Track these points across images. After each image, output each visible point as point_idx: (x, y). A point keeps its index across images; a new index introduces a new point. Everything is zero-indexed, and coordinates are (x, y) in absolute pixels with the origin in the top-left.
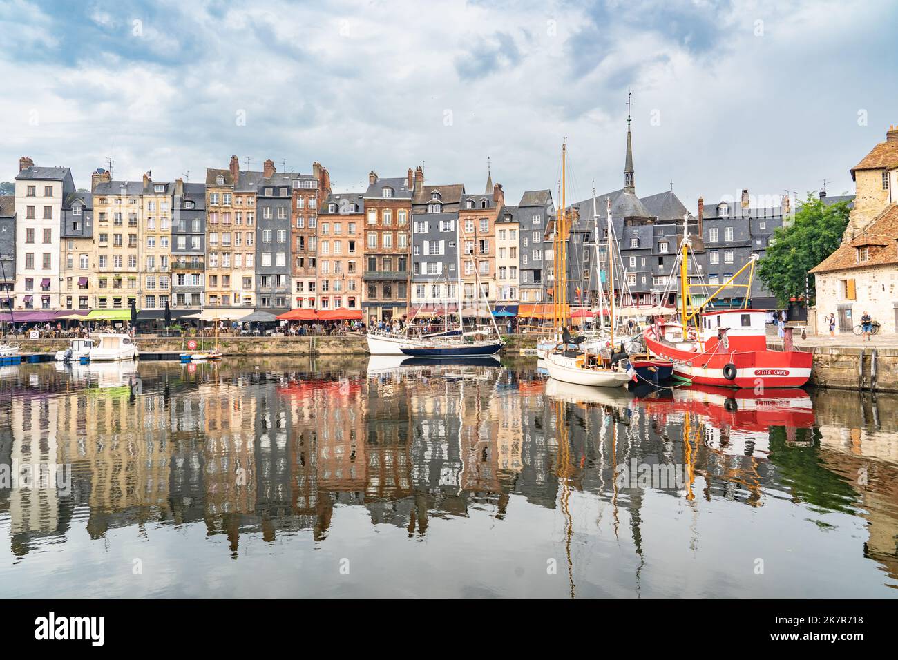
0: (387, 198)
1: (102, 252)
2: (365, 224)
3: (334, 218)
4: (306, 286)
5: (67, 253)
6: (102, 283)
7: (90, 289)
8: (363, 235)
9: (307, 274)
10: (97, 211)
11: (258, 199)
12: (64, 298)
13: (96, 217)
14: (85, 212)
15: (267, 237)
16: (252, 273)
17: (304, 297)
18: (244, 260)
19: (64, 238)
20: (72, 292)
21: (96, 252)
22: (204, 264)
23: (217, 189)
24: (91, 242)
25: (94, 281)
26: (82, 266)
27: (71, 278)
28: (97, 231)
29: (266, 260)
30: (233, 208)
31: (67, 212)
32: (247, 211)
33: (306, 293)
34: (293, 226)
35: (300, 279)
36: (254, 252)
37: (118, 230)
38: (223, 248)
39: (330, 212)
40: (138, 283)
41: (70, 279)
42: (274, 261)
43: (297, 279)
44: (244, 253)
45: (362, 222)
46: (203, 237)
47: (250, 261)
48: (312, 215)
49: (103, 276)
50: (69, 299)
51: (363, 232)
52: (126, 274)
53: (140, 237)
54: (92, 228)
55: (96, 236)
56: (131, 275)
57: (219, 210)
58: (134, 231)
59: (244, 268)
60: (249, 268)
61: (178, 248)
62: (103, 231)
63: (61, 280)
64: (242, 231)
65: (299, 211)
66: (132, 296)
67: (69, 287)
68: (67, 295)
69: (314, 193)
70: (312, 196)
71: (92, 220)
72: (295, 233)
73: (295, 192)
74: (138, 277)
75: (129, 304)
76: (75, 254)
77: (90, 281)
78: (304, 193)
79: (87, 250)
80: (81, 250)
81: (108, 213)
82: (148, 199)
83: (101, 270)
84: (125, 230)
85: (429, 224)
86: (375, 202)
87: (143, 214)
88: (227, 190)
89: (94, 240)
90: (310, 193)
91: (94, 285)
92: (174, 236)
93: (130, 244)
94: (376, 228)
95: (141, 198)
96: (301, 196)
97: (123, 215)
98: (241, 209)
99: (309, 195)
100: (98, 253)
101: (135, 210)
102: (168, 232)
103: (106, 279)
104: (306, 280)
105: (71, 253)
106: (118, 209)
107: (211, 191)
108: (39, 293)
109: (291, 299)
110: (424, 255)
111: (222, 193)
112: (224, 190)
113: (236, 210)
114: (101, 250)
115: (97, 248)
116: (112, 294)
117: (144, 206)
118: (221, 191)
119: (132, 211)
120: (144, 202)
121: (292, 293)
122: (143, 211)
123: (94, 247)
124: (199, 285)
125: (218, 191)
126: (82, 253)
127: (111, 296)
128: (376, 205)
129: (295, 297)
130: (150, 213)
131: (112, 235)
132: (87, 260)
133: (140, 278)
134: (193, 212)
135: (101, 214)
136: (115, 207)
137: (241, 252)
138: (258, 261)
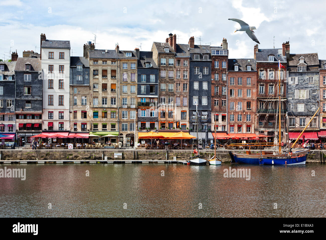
0: (271, 61)
1: (95, 95)
2: (257, 79)
3: (237, 74)
4: (220, 118)
5: (74, 95)
6: (95, 115)
7: (88, 119)
8: (256, 86)
9: (221, 110)
10: (92, 68)
11: (190, 61)
12: (72, 124)
13: (91, 72)
14: (84, 69)
15: (196, 86)
16: (187, 109)
17: (219, 125)
18: (181, 101)
19: (72, 87)
20: (76, 120)
21: (91, 95)
22: (157, 103)
24: (88, 89)
25: (90, 113)
26: (83, 104)
28: (92, 82)
30: (175, 67)
31: (73, 69)
32: (184, 69)
33: (220, 122)
34: (212, 79)
35: (217, 113)
36: (188, 96)
37: (105, 81)
38: (169, 93)
39: (235, 70)
40: (117, 115)
41: (75, 112)
42: (200, 102)
43: (215, 113)
44: (182, 96)
45: (256, 77)
46: (156, 85)
47: (186, 102)
48: (224, 72)
49: (96, 110)
50: (75, 124)
51: (256, 84)
52: (109, 109)
53: (118, 86)
54: (89, 79)
55: (91, 84)
56: (113, 110)
57: (166, 69)
58: (115, 81)
59: (182, 106)
60: (185, 106)
61: (141, 93)
62: (96, 81)
63: (70, 112)
64: (180, 82)
65: (216, 70)
66: (114, 123)
67: (75, 117)
68: (74, 122)
69: (226, 58)
70: (224, 60)
71: (89, 74)
73: (214, 57)
74: (117, 111)
75: (112, 128)
76: (78, 96)
77: (87, 113)
78: (219, 58)
79: (86, 94)
80: (82, 94)
81: (99, 70)
82: (123, 61)
83: (95, 107)
84: (109, 81)
85: (298, 79)
86: (264, 64)
87: (120, 71)
88: (171, 56)
89: (90, 87)
90: (223, 58)
91: (90, 116)
92: (139, 85)
93: (112, 90)
94: (264, 81)
95: (119, 60)
96: (217, 60)
97: (108, 71)
98: (180, 68)
99: (222, 59)
100: (92, 95)
101: (115, 68)
102: (135, 82)
103: (98, 112)
104: (220, 114)
105: (76, 95)
106: (105, 68)
107: (161, 56)
108: (57, 121)
109: (211, 126)
110: (295, 98)
111: (168, 57)
112: (169, 55)
113: (177, 69)
114: (95, 93)
115: (92, 92)
116: (101, 122)
117: (121, 66)
118: (167, 56)
119: (113, 68)
120: (121, 63)
121: (212, 122)
122: (120, 69)
123: (90, 92)
124: (154, 117)
125: (165, 56)
126: (83, 95)
127: (101, 123)
128: (265, 66)
129: (214, 125)
130: (124, 70)
131: (101, 84)
132: (86, 100)
133: (119, 111)
134: (150, 69)
135: (94, 70)
136: (103, 66)
137: (180, 96)
138: (190, 102)
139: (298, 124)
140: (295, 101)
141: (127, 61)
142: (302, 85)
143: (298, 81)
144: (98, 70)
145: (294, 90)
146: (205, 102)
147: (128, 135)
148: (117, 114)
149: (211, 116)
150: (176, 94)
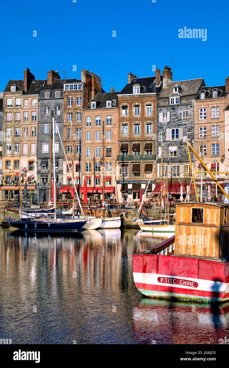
0: (137, 94)
2: (119, 117)
3: (94, 113)
4: (74, 168)
8: (117, 126)
11: (40, 100)
15: (46, 130)
16: (34, 158)
18: (30, 149)
22: (2, 151)
29: (45, 148)
30: (22, 109)
33: (74, 173)
34: (64, 121)
35: (69, 162)
36: (36, 142)
39: (92, 108)
42: (51, 148)
43: (67, 162)
44: (30, 143)
45: (117, 114)
47: (34, 149)
48: (78, 111)
51: (117, 124)
57: (12, 111)
59: (29, 154)
60: (33, 155)
64: (28, 126)
65: (69, 108)
69: (80, 94)
70: (79, 96)
72: (66, 126)
73: (66, 93)
78: (73, 94)
85: (170, 114)
86: (127, 98)
88: (18, 96)
90: (77, 94)
94: (128, 119)
96: (70, 97)
98: (27, 109)
107: (7, 97)
109: (62, 178)
110: (167, 140)
111: (15, 97)
112: (16, 95)
113: (24, 110)
121: (64, 174)
125: (12, 96)
128: (128, 100)
129: (66, 176)
137: (27, 142)
138: (39, 149)
139: (170, 174)
140: (166, 144)
142: (175, 122)
143: (170, 116)
145: (166, 129)
146: (56, 148)
149: (62, 166)
150: (23, 141)
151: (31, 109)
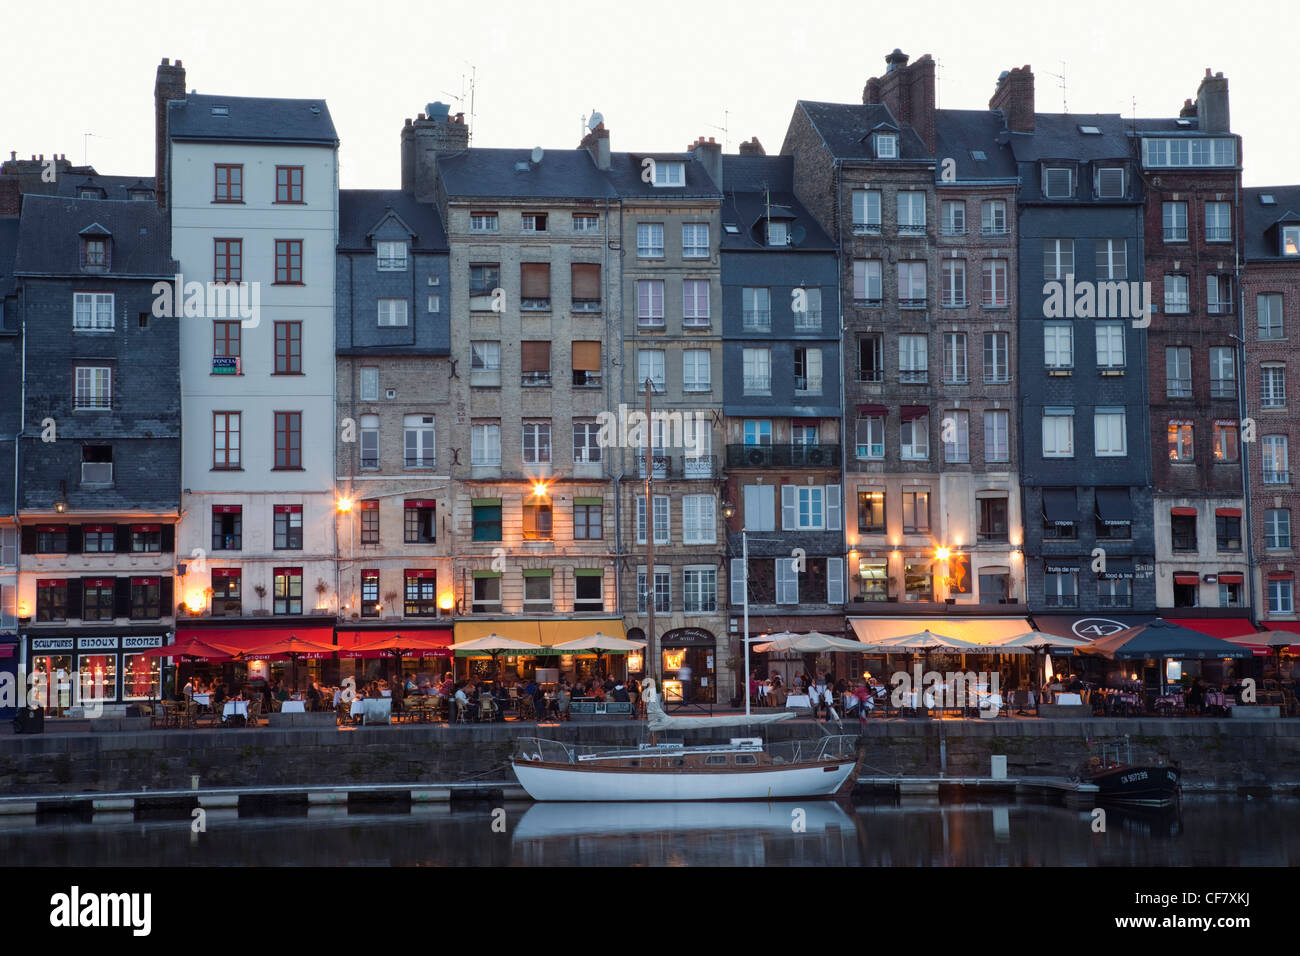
1: (481, 405)
3: (1297, 275)
4: (1207, 530)
5: (360, 410)
6: (486, 522)
7: (443, 545)
9: (1207, 485)
10: (462, 253)
11: (1021, 206)
12: (352, 574)
13: (460, 278)
14: (420, 260)
15: (1058, 346)
16: (1006, 484)
17: (1203, 571)
18: (976, 436)
19: (349, 355)
20: (377, 554)
21: (461, 407)
22: (839, 446)
23: (878, 175)
24: (441, 369)
25: (455, 513)
26: (412, 459)
27: (376, 502)
28: (463, 331)
29: (1057, 438)
30: (933, 243)
31: (358, 260)
32: (984, 253)
33: (1208, 555)
35: (1184, 503)
36: (1012, 405)
37: (537, 329)
38: (904, 391)
40: (610, 523)
41: (370, 507)
42: (1084, 436)
43: (1173, 504)
44: (978, 408)
46: (831, 348)
47: (998, 440)
48: (1220, 265)
49: (489, 493)
50: (370, 576)
52: (565, 488)
53: (615, 352)
54: (444, 317)
55: (460, 347)
56: (585, 491)
57: (884, 253)
58: (593, 329)
59: (978, 463)
60: (997, 467)
61: (746, 391)
62: (485, 328)
64: (967, 327)
65: (1172, 252)
66: (590, 567)
67: (369, 536)
68: (363, 566)
69: (1226, 184)
70: (1219, 196)
71: (444, 291)
73: (1157, 181)
74: (611, 496)
75: (578, 597)
76: (388, 414)
77: (440, 511)
78: (1188, 184)
79: (429, 401)
80: (408, 400)
81: (502, 266)
82: (638, 212)
83: (479, 474)
84: (562, 328)
87: (622, 267)
88: (912, 176)
89: (453, 365)
90: (1211, 185)
91: (455, 528)
92: (731, 345)
93: (579, 378)
95: (615, 209)
96: (1176, 196)
97: (554, 269)
98: (961, 247)
99: (1205, 190)
100: (467, 410)
101: (596, 253)
102: (709, 333)
103: (500, 508)
104: (1204, 508)
105: (374, 410)
106: (534, 251)
107: (856, 182)
108: (262, 559)
109: (1153, 579)
111: (895, 187)
112: (901, 176)
113: (947, 250)
114: (478, 396)
115: (466, 393)
116: (520, 562)
117: (625, 240)
118: (891, 182)
119: (585, 255)
120: (626, 225)
121: (1158, 558)
122: (622, 256)
123: (454, 390)
124: (822, 528)
125: (879, 182)
126: (413, 409)
127: (520, 569)
129: (1169, 571)
130: (647, 264)
131: (517, 345)
132: (427, 437)
133: (618, 500)
134: (796, 258)
135: (475, 267)
136: (526, 241)
137: (968, 405)
138: (1027, 440)
141: (663, 211)
144: (497, 266)
146: (1110, 435)
147: (675, 639)
148: (611, 517)
149: (1150, 522)
150: (944, 398)
151: (982, 246)
